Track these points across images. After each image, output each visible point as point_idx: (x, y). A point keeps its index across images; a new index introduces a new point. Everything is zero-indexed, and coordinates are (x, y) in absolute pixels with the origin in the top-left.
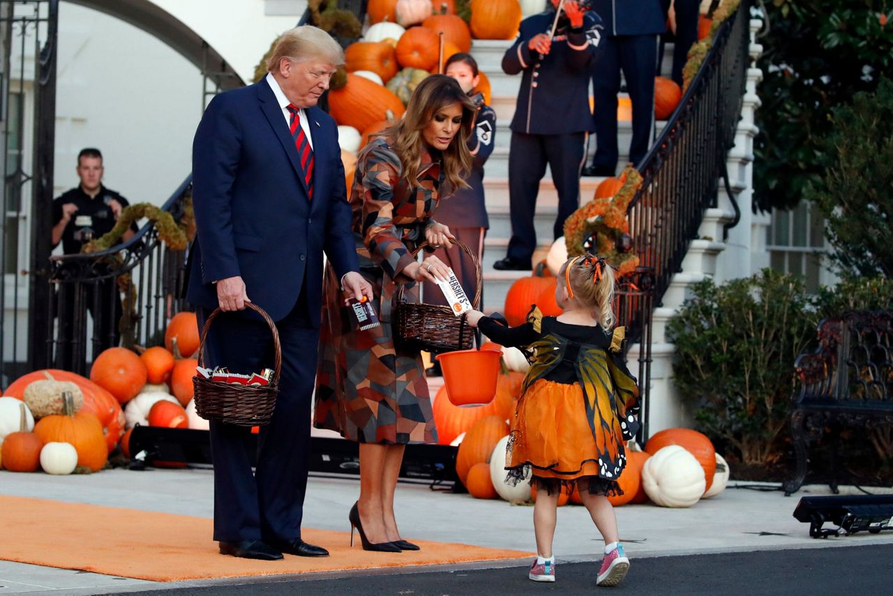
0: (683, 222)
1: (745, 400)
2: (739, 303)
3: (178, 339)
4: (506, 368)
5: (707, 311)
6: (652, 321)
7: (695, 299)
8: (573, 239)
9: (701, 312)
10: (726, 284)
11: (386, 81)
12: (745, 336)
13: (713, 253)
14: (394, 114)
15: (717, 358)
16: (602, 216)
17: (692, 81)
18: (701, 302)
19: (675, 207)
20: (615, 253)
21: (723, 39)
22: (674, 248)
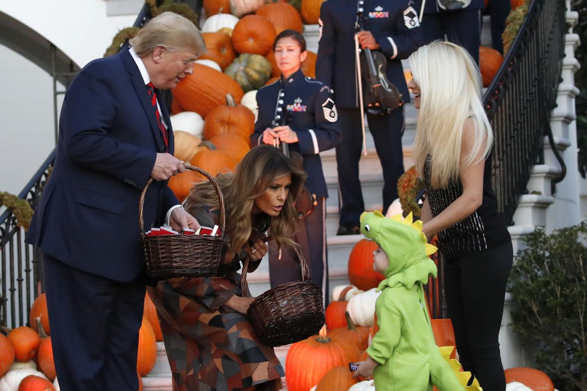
0: (512, 179)
1: (581, 341)
2: (569, 249)
3: (41, 318)
4: (353, 324)
5: (539, 260)
7: (528, 249)
8: (407, 196)
9: (534, 261)
10: (556, 233)
11: (224, 67)
12: (577, 280)
13: (542, 206)
14: (233, 97)
15: (552, 303)
17: (511, 45)
18: (533, 252)
19: (504, 165)
21: (538, 5)
22: (505, 203)
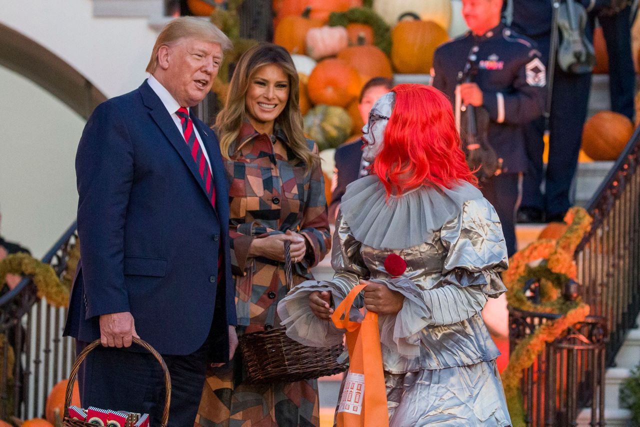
6: (604, 384)
8: (513, 286)
16: (546, 261)
19: (629, 254)
20: (561, 301)
